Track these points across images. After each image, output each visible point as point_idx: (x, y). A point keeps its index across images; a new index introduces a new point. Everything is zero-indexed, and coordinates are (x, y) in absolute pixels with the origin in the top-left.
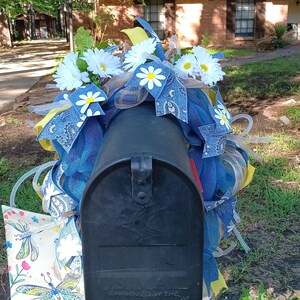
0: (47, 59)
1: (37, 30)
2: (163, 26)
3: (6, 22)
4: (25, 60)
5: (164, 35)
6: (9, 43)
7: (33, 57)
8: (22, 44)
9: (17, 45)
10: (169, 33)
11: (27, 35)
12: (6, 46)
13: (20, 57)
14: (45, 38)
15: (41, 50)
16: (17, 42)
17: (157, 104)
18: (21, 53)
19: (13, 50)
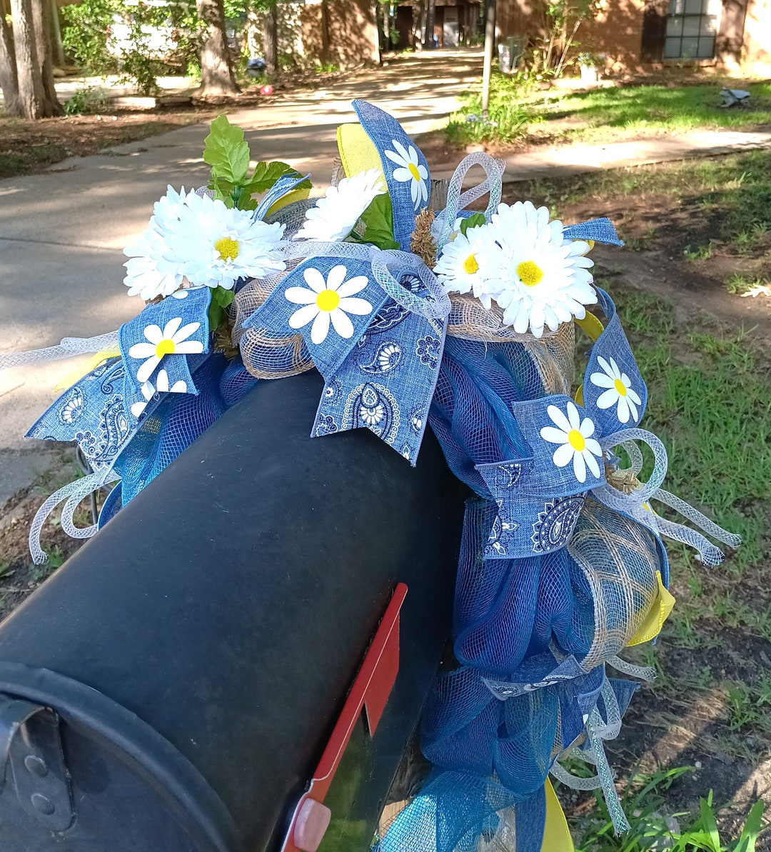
0: (442, 95)
1: (437, 29)
2: (715, 26)
3: (373, 11)
4: (399, 95)
5: (715, 45)
6: (375, 56)
7: (415, 90)
8: (402, 60)
9: (391, 61)
10: (727, 43)
11: (416, 39)
12: (368, 63)
13: (391, 87)
14: (452, 47)
15: (436, 74)
16: (391, 55)
17: (328, 392)
18: (394, 80)
19: (381, 73)
